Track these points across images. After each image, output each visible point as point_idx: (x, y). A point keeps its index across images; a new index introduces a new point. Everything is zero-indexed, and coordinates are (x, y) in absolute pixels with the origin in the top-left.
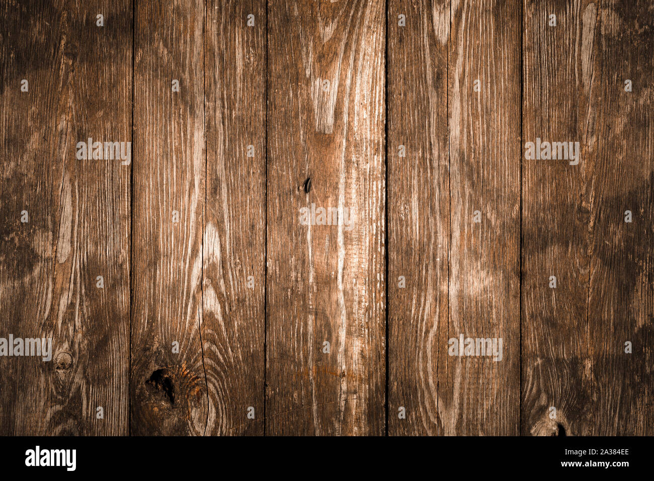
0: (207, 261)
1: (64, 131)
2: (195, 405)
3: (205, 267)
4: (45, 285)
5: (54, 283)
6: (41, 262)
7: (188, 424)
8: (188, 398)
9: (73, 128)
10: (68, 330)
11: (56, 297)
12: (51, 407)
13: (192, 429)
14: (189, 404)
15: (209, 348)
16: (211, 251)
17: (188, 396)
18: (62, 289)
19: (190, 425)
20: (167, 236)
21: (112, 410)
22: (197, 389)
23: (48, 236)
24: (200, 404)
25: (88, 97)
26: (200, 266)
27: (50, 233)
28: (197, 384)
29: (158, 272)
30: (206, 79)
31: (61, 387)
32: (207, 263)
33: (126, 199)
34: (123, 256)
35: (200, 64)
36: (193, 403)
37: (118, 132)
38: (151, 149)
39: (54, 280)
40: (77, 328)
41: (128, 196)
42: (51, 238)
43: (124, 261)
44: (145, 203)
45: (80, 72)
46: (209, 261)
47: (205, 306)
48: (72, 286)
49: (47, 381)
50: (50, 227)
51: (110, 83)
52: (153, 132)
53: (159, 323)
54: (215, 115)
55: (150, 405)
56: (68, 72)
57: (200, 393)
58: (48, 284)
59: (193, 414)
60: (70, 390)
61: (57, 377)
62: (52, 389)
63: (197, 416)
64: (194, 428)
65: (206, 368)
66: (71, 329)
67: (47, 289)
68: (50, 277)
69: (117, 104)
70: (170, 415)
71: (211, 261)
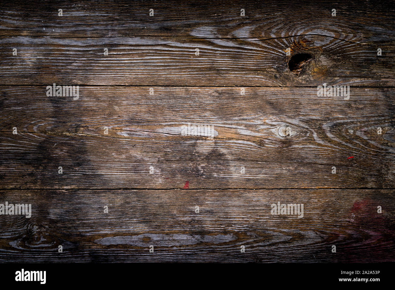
0: (216, 35)
1: (128, 132)
2: (312, 44)
3: (220, 37)
4: (233, 145)
5: (232, 139)
6: (218, 147)
7: (325, 48)
8: (308, 49)
9: (127, 126)
10: (263, 130)
11: (241, 137)
12: (315, 140)
13: (328, 46)
14: (312, 47)
15: (274, 34)
16: (209, 33)
17: (306, 48)
18: (236, 133)
19: (325, 47)
20: (200, 62)
21: (316, 99)
22: (301, 42)
23: (200, 143)
24: (311, 40)
25: (106, 116)
26: (220, 40)
27: (198, 141)
28: (299, 42)
29: (224, 68)
30: (93, 36)
31: (301, 133)
32: (217, 35)
33: (175, 90)
34: (213, 92)
35: (83, 40)
36: (311, 45)
37: (130, 96)
38: (140, 73)
39: (230, 139)
40: (262, 123)
41: (173, 89)
42: (201, 141)
43: (217, 91)
44: (177, 77)
45: (88, 123)
46: (216, 34)
47: (246, 37)
48: (234, 126)
49: (297, 143)
50: (194, 142)
51: (95, 102)
52: (129, 72)
53: (258, 68)
54: (117, 30)
55: (313, 74)
56: (88, 130)
57: (304, 41)
58: (233, 143)
59: (319, 45)
60: (304, 128)
61: (295, 136)
62: (303, 140)
63: (320, 42)
64: (328, 44)
65: (287, 36)
66: (262, 127)
67: (236, 143)
68: (227, 141)
69: (110, 97)
70: (319, 60)
71: (216, 33)
